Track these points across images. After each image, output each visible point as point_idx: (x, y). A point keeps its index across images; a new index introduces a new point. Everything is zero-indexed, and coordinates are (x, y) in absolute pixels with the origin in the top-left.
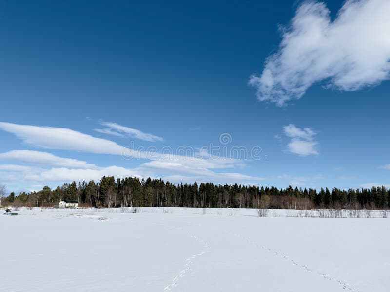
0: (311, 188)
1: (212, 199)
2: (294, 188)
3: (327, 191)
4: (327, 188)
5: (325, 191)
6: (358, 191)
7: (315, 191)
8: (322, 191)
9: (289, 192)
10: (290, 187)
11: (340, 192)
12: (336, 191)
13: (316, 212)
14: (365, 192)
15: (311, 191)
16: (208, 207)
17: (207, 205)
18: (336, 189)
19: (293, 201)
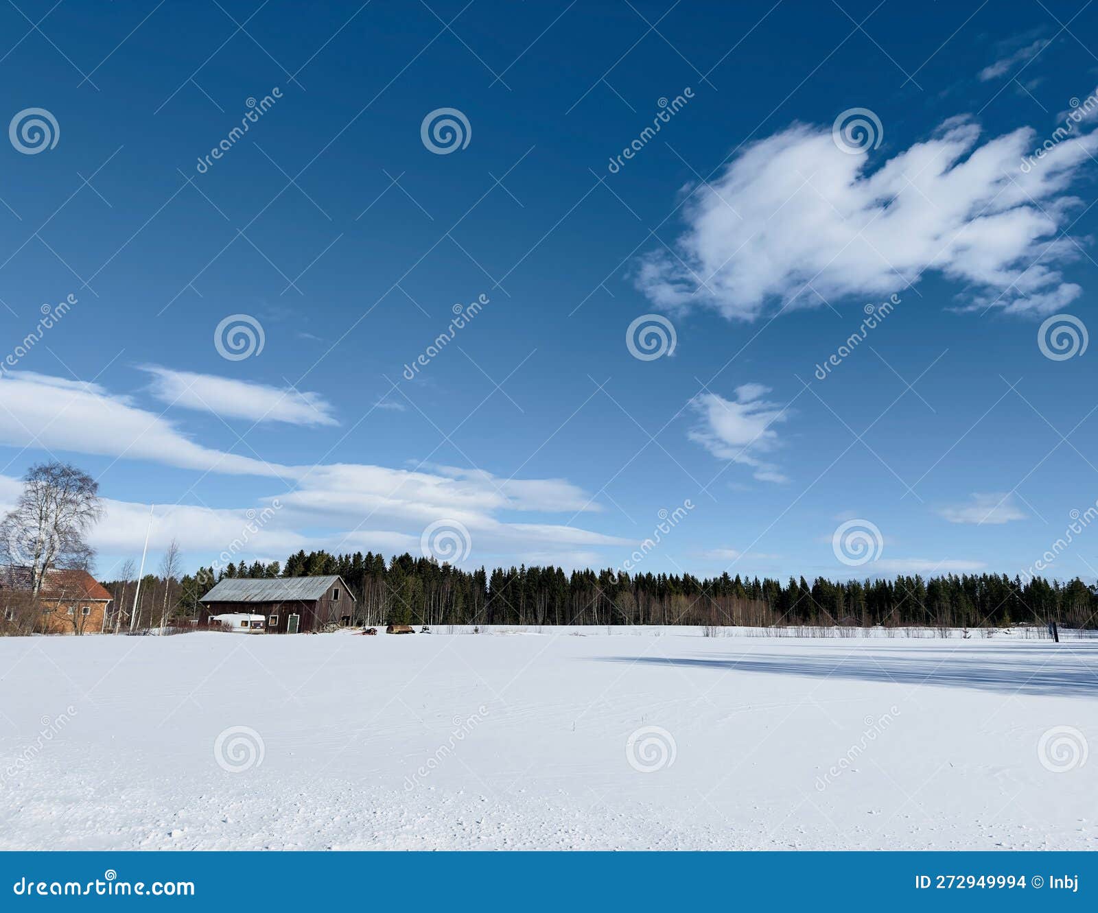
0: (769, 578)
1: (562, 607)
2: (733, 578)
3: (804, 584)
4: (802, 578)
5: (799, 584)
6: (867, 584)
7: (777, 585)
8: (793, 583)
9: (724, 587)
10: (725, 575)
11: (831, 586)
12: (821, 585)
13: (791, 630)
14: (882, 588)
15: (768, 584)
16: (554, 623)
17: (550, 620)
18: (821, 579)
19: (735, 608)
